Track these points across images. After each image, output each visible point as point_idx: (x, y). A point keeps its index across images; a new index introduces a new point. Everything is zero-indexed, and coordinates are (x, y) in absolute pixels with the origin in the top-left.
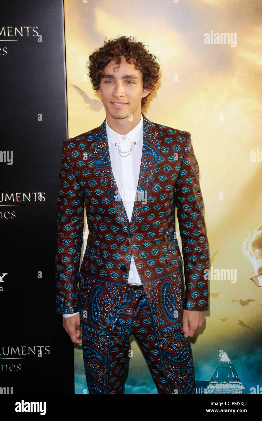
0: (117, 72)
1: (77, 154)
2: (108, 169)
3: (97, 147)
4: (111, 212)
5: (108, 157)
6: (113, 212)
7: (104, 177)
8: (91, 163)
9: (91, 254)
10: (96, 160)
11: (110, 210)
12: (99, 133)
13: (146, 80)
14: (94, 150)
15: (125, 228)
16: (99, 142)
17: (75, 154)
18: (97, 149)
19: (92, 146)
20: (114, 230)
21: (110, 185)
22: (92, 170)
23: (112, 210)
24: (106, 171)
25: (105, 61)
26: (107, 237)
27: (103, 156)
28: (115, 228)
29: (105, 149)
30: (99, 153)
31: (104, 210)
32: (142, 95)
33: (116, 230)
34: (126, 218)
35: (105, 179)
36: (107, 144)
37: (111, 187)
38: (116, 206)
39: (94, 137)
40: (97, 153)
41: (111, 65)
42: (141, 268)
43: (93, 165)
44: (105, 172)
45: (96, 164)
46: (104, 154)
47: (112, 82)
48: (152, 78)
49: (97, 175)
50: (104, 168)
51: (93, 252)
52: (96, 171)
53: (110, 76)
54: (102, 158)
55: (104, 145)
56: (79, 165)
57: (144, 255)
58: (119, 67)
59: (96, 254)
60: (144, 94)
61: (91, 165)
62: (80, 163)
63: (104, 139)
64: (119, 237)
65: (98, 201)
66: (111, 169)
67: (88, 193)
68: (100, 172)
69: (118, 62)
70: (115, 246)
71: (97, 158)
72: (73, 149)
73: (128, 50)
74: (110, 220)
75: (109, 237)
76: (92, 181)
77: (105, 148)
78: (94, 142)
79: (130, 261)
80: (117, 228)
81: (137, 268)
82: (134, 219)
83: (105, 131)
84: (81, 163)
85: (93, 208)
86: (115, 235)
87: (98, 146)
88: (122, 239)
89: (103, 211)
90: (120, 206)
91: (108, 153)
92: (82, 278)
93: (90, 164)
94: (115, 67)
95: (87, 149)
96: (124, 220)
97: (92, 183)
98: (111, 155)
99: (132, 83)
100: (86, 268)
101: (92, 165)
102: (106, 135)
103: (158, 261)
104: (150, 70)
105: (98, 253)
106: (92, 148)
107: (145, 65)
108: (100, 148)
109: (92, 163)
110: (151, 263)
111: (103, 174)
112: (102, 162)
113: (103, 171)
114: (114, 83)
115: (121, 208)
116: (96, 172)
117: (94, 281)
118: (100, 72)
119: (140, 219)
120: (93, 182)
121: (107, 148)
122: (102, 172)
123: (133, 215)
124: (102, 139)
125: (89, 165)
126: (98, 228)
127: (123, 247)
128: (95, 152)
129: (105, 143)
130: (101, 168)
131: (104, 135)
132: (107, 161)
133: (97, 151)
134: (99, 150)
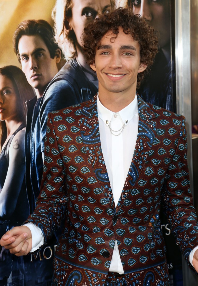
0: (114, 42)
1: (64, 128)
2: (97, 147)
3: (86, 123)
4: (96, 193)
5: (98, 134)
6: (98, 192)
7: (92, 154)
8: (78, 138)
9: (70, 236)
10: (84, 136)
11: (95, 191)
12: (89, 108)
13: (144, 53)
14: (82, 125)
15: (110, 211)
16: (89, 117)
17: (62, 128)
18: (86, 125)
19: (81, 120)
20: (97, 212)
21: (98, 163)
22: (79, 146)
23: (98, 190)
24: (95, 148)
25: (101, 31)
26: (89, 220)
27: (92, 132)
28: (98, 210)
29: (95, 125)
30: (88, 128)
31: (89, 190)
32: (139, 69)
33: (99, 212)
34: (112, 200)
35: (93, 157)
36: (97, 119)
37: (99, 165)
38: (102, 186)
39: (82, 111)
40: (86, 128)
41: (108, 35)
42: (124, 255)
43: (81, 141)
44: (93, 149)
45: (83, 140)
46: (94, 130)
47: (109, 54)
48: (150, 51)
49: (85, 152)
50: (92, 145)
51: (72, 235)
52: (84, 147)
53: (106, 47)
54: (91, 134)
55: (94, 121)
56: (65, 140)
57: (128, 241)
58: (116, 38)
59: (76, 237)
60: (140, 68)
61: (78, 141)
62: (66, 137)
63: (95, 114)
64: (102, 220)
65: (83, 180)
66: (101, 146)
67: (72, 171)
68: (88, 148)
69: (115, 32)
70: (98, 230)
71: (86, 134)
72: (60, 123)
73: (126, 20)
74: (93, 201)
75: (91, 219)
76: (78, 158)
77: (95, 123)
78: (82, 116)
79: (114, 247)
80: (101, 210)
81: (120, 254)
82: (121, 201)
83: (96, 106)
84: (68, 138)
85: (76, 187)
86: (98, 218)
87: (87, 121)
88: (106, 222)
89: (87, 191)
90: (106, 187)
91: (98, 129)
92: (57, 263)
94: (113, 37)
95: (76, 124)
96: (109, 202)
97: (78, 160)
98: (100, 131)
99: (129, 54)
100: (64, 252)
102: (96, 110)
103: (143, 249)
104: (148, 43)
105: (79, 236)
106: (80, 123)
107: (144, 36)
108: (89, 124)
109: (80, 139)
110: (136, 250)
111: (91, 151)
112: (90, 138)
113: (92, 149)
114: (110, 54)
115: (107, 189)
116: (84, 149)
117: (71, 267)
118: (95, 42)
119: (128, 202)
120: (80, 158)
121: (97, 124)
122: (90, 149)
123: (121, 197)
124: (92, 114)
125: (76, 140)
126: (80, 209)
127: (107, 231)
128: (83, 128)
129: (94, 119)
130: (89, 144)
131: (94, 110)
132: (96, 138)
133: (86, 127)
134: (88, 125)
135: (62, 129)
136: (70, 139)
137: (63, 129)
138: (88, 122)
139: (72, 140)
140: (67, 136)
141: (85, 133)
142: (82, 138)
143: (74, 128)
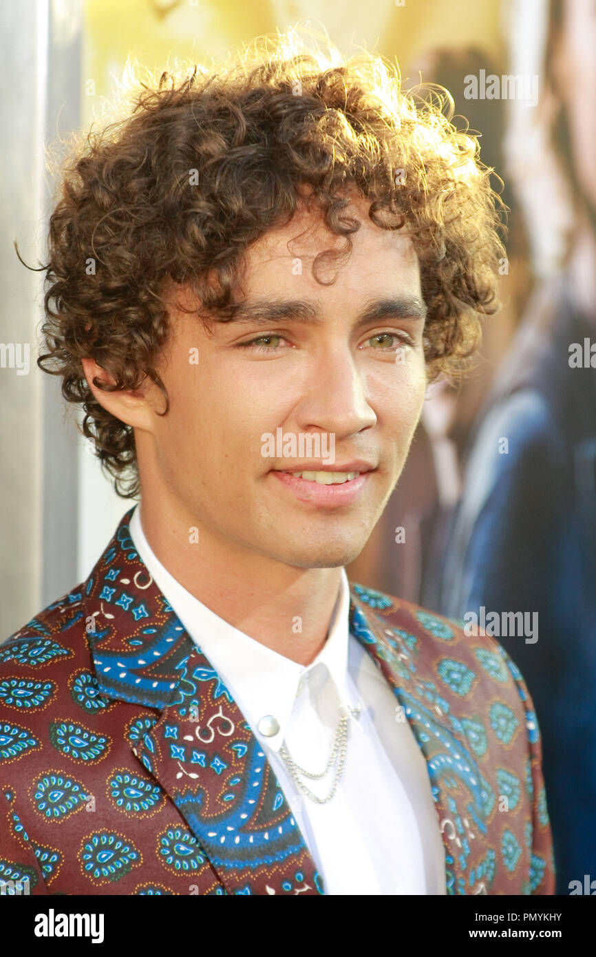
2: (300, 877)
3: (180, 743)
5: (278, 798)
8: (173, 843)
10: (206, 823)
14: (166, 762)
16: (176, 708)
17: (58, 795)
18: (188, 756)
19: (141, 737)
24: (288, 886)
27: (240, 792)
29: (239, 749)
30: (207, 775)
36: (237, 715)
40: (194, 776)
43: (193, 856)
45: (209, 848)
46: (245, 783)
50: (270, 867)
54: (238, 804)
55: (221, 725)
56: (98, 866)
61: (176, 857)
62: (100, 848)
63: (205, 686)
71: (210, 810)
72: (33, 763)
77: (232, 741)
83: (186, 640)
84: (107, 848)
87: (179, 735)
91: (270, 771)
93: (171, 848)
95: (121, 759)
99: (396, 342)
101: (188, 858)
102: (202, 661)
106: (145, 751)
108: (196, 745)
109: (186, 843)
112: (244, 830)
113: (271, 892)
121: (249, 741)
124: (187, 688)
125: (165, 857)
128: (179, 775)
129: (220, 714)
130: (248, 869)
131: (185, 661)
132: (280, 823)
133: (191, 768)
134: (198, 756)
135: (62, 802)
136: (125, 855)
137: (65, 798)
138: (189, 738)
139: (137, 861)
140: (104, 840)
141: (204, 804)
142: (193, 841)
143: (129, 785)
